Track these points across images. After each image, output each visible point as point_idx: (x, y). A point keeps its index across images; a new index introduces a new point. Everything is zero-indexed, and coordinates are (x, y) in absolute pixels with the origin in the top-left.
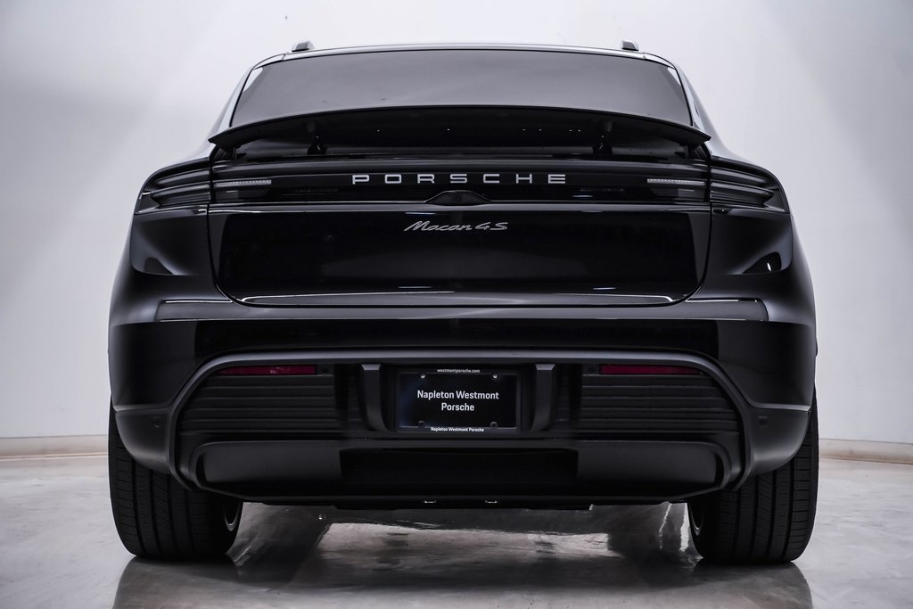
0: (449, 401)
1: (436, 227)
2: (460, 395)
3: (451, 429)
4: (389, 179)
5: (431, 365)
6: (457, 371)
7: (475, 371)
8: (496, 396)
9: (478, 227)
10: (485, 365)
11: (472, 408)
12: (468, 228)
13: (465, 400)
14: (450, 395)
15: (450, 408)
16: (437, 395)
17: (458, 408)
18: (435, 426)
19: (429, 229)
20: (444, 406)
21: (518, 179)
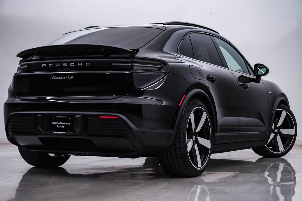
0: (59, 125)
2: (61, 123)
3: (58, 132)
4: (50, 65)
5: (55, 115)
6: (61, 117)
7: (65, 117)
8: (69, 124)
9: (66, 78)
10: (67, 115)
11: (63, 127)
12: (64, 78)
13: (61, 125)
14: (59, 123)
15: (59, 127)
16: (56, 123)
17: (60, 127)
18: (55, 131)
19: (56, 78)
20: (57, 126)
21: (79, 64)
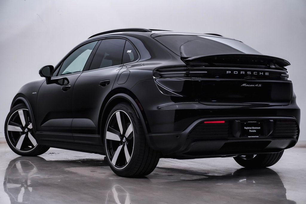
1: (247, 85)
2: (253, 128)
3: (252, 137)
4: (235, 72)
5: (246, 121)
6: (252, 122)
7: (255, 122)
8: (259, 128)
9: (256, 86)
10: (258, 120)
11: (255, 131)
12: (254, 86)
13: (253, 129)
14: (251, 128)
15: (251, 131)
16: (248, 128)
17: (253, 131)
18: (249, 136)
21: (260, 73)
